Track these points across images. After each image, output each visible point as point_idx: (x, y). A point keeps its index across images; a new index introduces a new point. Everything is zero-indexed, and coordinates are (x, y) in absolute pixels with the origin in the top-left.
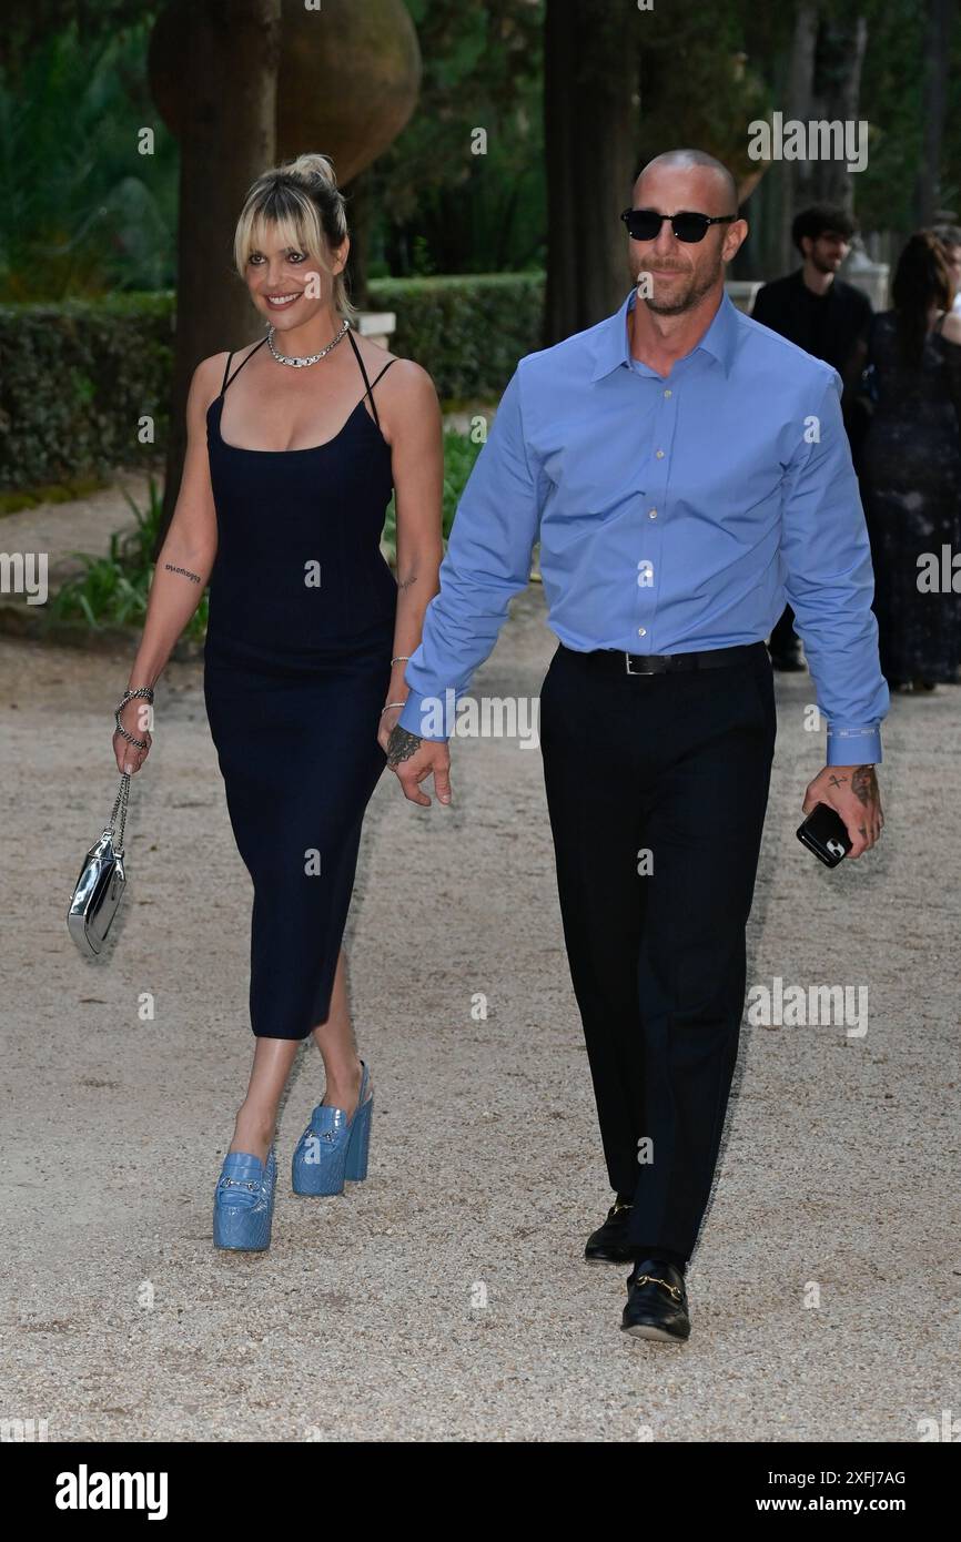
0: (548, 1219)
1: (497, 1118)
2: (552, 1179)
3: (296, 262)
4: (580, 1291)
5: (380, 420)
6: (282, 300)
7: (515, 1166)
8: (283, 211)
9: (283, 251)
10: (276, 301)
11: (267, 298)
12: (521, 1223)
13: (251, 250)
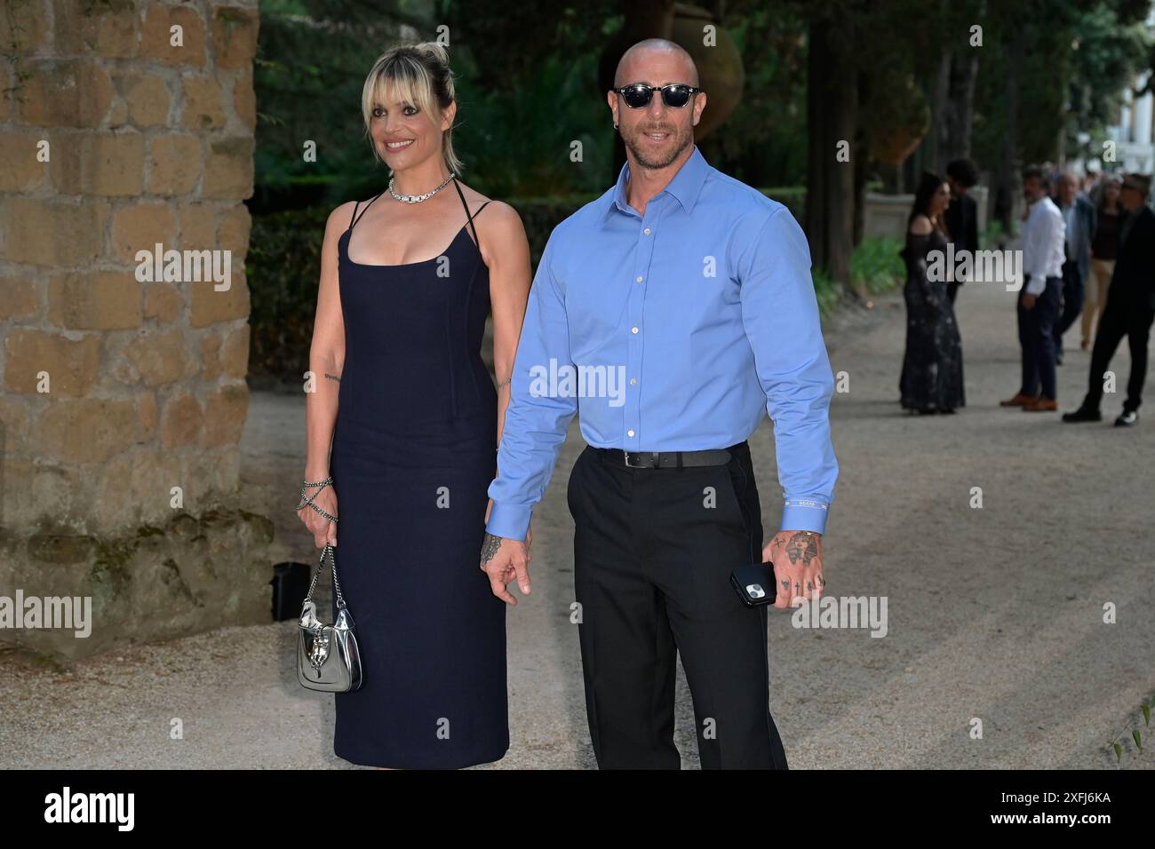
0: (816, 694)
1: (786, 638)
2: (818, 672)
3: (410, 114)
4: (835, 733)
5: (480, 245)
6: (398, 145)
7: (797, 665)
8: (400, 72)
9: (399, 104)
10: (393, 145)
11: (386, 144)
12: (801, 696)
13: (374, 104)
